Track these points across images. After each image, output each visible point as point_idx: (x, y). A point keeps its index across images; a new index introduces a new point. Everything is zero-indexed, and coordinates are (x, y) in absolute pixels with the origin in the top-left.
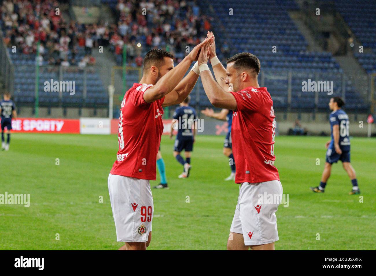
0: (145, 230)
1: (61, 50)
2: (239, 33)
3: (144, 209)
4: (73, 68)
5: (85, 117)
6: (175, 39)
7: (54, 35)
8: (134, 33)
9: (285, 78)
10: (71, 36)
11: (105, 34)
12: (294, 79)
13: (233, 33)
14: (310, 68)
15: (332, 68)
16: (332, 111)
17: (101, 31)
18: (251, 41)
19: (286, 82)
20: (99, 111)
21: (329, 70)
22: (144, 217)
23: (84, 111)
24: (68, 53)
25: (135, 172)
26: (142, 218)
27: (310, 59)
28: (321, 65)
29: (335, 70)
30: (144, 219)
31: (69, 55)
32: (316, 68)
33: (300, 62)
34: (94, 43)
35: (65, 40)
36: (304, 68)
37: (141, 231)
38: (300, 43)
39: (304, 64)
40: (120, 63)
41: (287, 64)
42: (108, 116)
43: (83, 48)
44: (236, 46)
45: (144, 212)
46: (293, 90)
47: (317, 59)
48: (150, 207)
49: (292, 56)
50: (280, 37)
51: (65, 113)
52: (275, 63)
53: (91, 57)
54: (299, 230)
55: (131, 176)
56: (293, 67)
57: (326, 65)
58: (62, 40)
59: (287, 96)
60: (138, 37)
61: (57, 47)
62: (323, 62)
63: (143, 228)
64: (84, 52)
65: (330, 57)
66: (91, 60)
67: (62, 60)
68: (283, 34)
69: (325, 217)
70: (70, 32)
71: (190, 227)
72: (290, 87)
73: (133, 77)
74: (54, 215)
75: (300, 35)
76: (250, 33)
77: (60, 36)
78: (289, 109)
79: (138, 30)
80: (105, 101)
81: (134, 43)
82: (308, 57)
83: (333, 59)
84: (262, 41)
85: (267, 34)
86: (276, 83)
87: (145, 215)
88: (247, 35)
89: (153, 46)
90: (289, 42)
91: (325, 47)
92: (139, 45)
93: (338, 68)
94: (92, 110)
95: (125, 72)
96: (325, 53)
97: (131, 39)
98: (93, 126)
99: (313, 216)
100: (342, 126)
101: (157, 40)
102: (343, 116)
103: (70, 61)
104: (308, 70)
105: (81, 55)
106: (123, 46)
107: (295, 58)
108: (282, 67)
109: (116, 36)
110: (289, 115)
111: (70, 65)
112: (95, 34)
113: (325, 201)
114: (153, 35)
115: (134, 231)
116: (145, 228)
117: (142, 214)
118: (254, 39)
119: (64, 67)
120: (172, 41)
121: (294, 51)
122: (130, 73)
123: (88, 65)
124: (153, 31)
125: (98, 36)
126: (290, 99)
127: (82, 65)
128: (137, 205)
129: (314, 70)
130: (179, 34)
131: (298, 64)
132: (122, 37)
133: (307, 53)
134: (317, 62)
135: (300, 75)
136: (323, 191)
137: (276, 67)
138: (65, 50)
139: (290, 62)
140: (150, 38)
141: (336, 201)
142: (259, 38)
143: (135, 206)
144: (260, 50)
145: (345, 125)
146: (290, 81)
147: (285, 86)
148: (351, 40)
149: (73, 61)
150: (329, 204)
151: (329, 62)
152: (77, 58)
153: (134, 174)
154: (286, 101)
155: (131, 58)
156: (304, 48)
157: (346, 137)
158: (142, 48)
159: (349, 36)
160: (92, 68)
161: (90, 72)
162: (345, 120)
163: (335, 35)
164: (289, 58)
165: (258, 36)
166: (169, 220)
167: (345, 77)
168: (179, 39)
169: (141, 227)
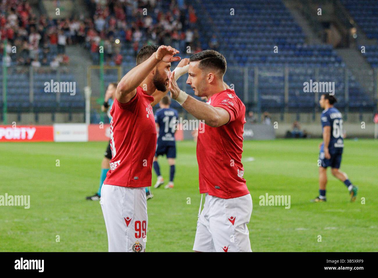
0: (140, 248)
1: (31, 48)
2: (229, 25)
3: (138, 224)
4: (45, 68)
5: (60, 122)
6: (158, 34)
7: (24, 33)
8: (112, 28)
9: (280, 75)
10: (42, 33)
11: (80, 30)
12: (291, 75)
13: (222, 25)
14: (309, 62)
15: (333, 63)
16: (323, 109)
17: (75, 26)
18: (242, 34)
19: (282, 79)
20: (74, 115)
21: (331, 65)
22: (138, 232)
23: (58, 116)
24: (39, 52)
25: (130, 181)
26: (136, 234)
27: (309, 53)
28: (320, 59)
29: (337, 65)
30: (138, 235)
31: (40, 54)
32: (315, 62)
33: (298, 56)
34: (67, 40)
35: (35, 37)
36: (302, 62)
37: (136, 249)
38: (297, 34)
39: (302, 59)
40: (96, 62)
41: (283, 58)
42: (84, 121)
43: (55, 46)
44: (226, 40)
45: (138, 228)
46: (290, 88)
47: (316, 53)
48: (144, 222)
49: (289, 49)
50: (275, 28)
51: (37, 119)
52: (270, 58)
53: (64, 56)
54: (300, 244)
55: (126, 186)
56: (290, 62)
57: (326, 59)
58: (32, 38)
59: (283, 95)
60: (116, 32)
61: (26, 46)
62: (323, 56)
63: (138, 245)
64: (56, 50)
65: (330, 51)
66: (65, 59)
67: (32, 60)
68: (278, 25)
69: (328, 228)
70: (41, 28)
71: (178, 243)
72: (287, 85)
73: (111, 77)
74: (27, 233)
75: (297, 26)
76: (241, 25)
77: (29, 33)
78: (286, 109)
79: (116, 24)
80: (81, 104)
81: (112, 38)
82: (306, 50)
83: (335, 52)
84: (254, 34)
85: (260, 26)
86: (271, 81)
87: (139, 230)
88: (238, 28)
89: (133, 42)
90: (285, 34)
91: (325, 39)
92: (117, 42)
93: (340, 62)
94: (67, 115)
95: (102, 72)
96: (324, 46)
97: (108, 35)
98: (68, 133)
99: (315, 228)
100: (335, 126)
101: (138, 35)
102: (336, 115)
103: (41, 61)
104: (306, 65)
105: (54, 54)
106: (99, 42)
107: (291, 52)
108: (277, 62)
109: (92, 32)
110: (286, 115)
111: (41, 65)
112: (67, 30)
113: (328, 210)
114: (133, 30)
115: (128, 249)
116: (140, 245)
117: (136, 230)
118: (245, 32)
119: (35, 67)
120: (154, 36)
121: (290, 44)
122: (108, 72)
123: (61, 64)
124: (133, 25)
125: (72, 33)
126: (287, 98)
127: (55, 64)
128: (131, 219)
129: (313, 65)
130: (162, 28)
131: (295, 59)
132: (99, 33)
133: (305, 46)
134: (317, 56)
135: (297, 71)
136: (325, 200)
137: (271, 62)
138: (35, 49)
139: (286, 56)
140: (129, 33)
141: (340, 210)
142: (252, 31)
143: (128, 220)
144: (252, 43)
145: (338, 124)
146: (287, 78)
147: (282, 84)
148: (353, 31)
149: (45, 61)
150: (334, 214)
151: (330, 56)
152: (49, 57)
153: (129, 183)
154: (283, 100)
155: (108, 56)
156: (301, 40)
157: (340, 138)
158: (121, 44)
159: (352, 26)
160: (65, 68)
161: (64, 73)
162: (339, 119)
163: (336, 26)
164: (285, 52)
165: (250, 28)
166: (154, 235)
167: (348, 72)
168: (162, 34)
169: (135, 244)
